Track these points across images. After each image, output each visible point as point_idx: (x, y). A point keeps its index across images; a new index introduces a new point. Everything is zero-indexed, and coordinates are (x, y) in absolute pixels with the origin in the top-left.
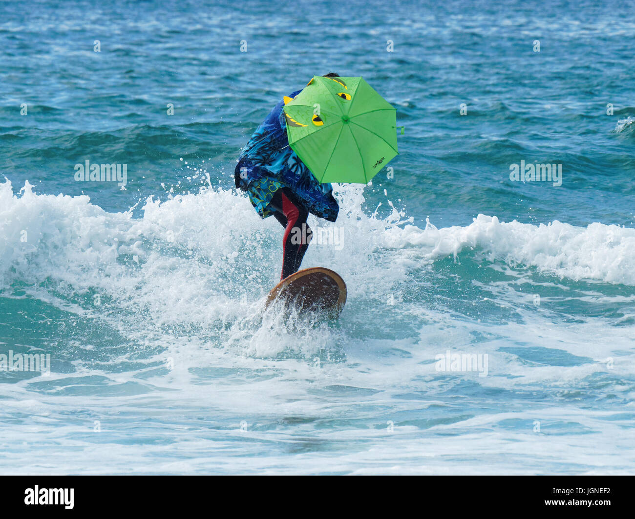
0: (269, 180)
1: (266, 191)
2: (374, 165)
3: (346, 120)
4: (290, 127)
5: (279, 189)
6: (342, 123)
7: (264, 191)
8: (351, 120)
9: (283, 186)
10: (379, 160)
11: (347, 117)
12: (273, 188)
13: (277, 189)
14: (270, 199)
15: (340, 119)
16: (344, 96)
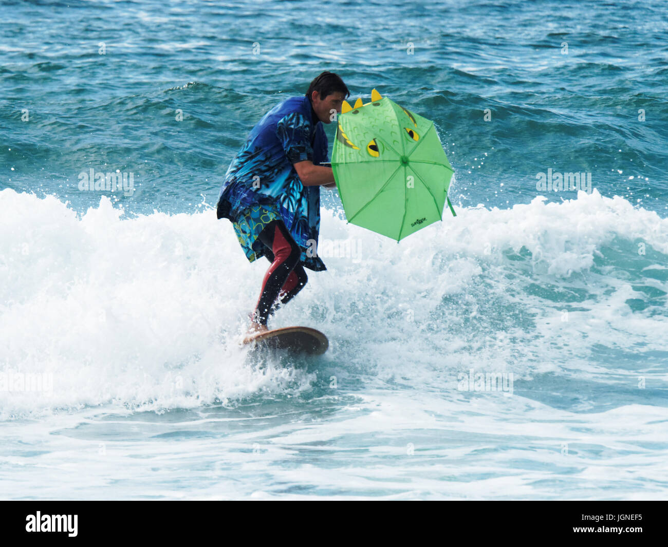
0: (262, 209)
1: (257, 220)
2: (413, 223)
3: (405, 162)
4: (338, 142)
5: (274, 221)
6: (399, 164)
7: (254, 220)
8: (410, 164)
9: (278, 219)
10: (420, 219)
11: (406, 158)
12: (267, 218)
13: (271, 220)
14: (260, 231)
15: (398, 158)
16: (411, 134)
